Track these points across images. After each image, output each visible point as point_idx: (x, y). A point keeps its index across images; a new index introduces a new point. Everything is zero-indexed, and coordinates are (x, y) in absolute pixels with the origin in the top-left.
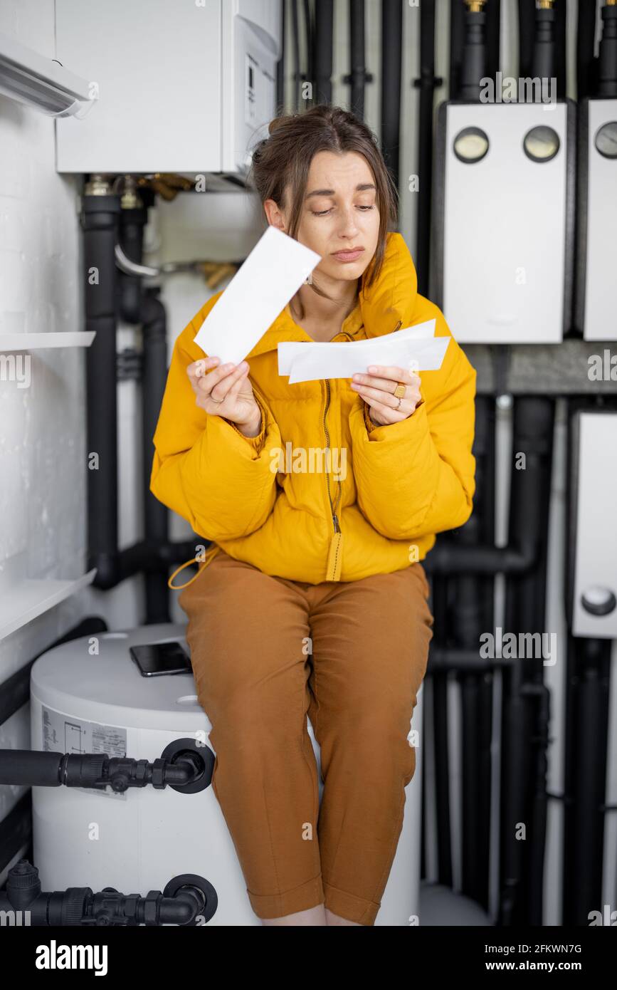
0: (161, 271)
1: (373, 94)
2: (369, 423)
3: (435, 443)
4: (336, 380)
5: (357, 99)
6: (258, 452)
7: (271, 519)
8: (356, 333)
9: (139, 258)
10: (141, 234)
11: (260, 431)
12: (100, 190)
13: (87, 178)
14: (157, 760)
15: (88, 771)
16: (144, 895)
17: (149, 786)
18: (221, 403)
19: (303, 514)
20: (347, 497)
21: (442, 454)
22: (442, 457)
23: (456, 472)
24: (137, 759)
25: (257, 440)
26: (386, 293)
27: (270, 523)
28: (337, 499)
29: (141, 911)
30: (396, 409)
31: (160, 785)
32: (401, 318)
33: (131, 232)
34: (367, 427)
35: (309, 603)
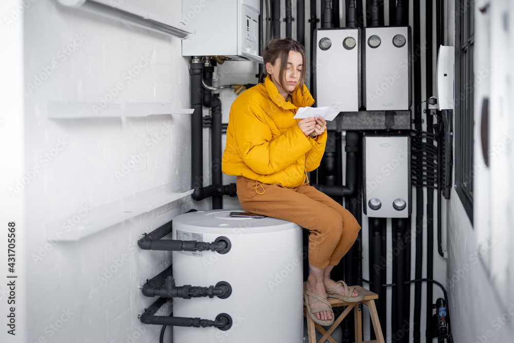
9: (210, 84)
10: (211, 76)
12: (196, 61)
13: (192, 58)
14: (212, 242)
15: (190, 246)
16: (208, 287)
17: (210, 250)
24: (206, 242)
29: (207, 291)
31: (213, 250)
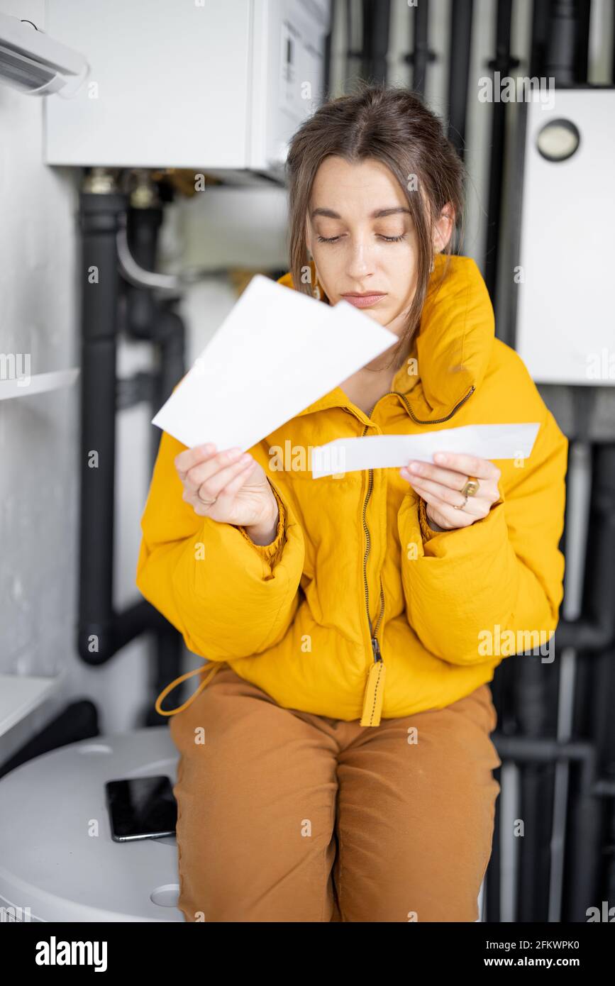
0: (181, 279)
1: (437, 77)
2: (425, 525)
3: (511, 539)
4: (383, 469)
5: (419, 79)
6: (272, 566)
7: (290, 635)
8: (411, 390)
10: (155, 238)
11: (276, 534)
12: (101, 186)
13: (86, 172)
18: (212, 504)
19: (333, 634)
20: (392, 608)
21: (522, 553)
22: (521, 558)
23: (539, 578)
25: (272, 548)
26: (453, 343)
27: (289, 641)
28: (379, 617)
30: (461, 508)
32: (473, 381)
33: (144, 234)
34: (422, 533)
35: (338, 743)
